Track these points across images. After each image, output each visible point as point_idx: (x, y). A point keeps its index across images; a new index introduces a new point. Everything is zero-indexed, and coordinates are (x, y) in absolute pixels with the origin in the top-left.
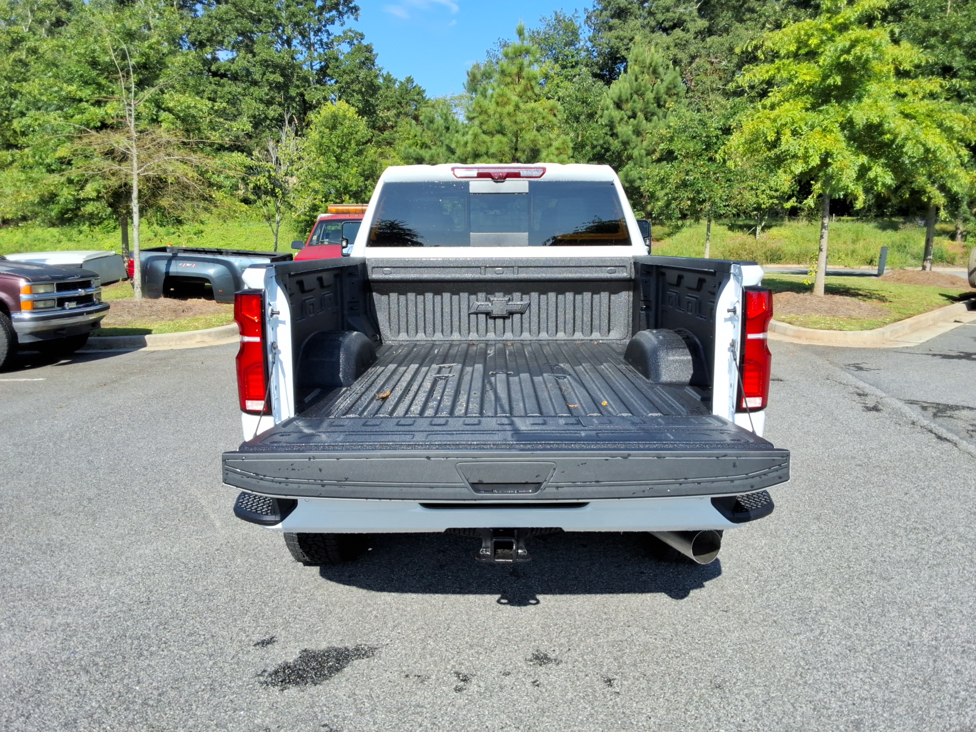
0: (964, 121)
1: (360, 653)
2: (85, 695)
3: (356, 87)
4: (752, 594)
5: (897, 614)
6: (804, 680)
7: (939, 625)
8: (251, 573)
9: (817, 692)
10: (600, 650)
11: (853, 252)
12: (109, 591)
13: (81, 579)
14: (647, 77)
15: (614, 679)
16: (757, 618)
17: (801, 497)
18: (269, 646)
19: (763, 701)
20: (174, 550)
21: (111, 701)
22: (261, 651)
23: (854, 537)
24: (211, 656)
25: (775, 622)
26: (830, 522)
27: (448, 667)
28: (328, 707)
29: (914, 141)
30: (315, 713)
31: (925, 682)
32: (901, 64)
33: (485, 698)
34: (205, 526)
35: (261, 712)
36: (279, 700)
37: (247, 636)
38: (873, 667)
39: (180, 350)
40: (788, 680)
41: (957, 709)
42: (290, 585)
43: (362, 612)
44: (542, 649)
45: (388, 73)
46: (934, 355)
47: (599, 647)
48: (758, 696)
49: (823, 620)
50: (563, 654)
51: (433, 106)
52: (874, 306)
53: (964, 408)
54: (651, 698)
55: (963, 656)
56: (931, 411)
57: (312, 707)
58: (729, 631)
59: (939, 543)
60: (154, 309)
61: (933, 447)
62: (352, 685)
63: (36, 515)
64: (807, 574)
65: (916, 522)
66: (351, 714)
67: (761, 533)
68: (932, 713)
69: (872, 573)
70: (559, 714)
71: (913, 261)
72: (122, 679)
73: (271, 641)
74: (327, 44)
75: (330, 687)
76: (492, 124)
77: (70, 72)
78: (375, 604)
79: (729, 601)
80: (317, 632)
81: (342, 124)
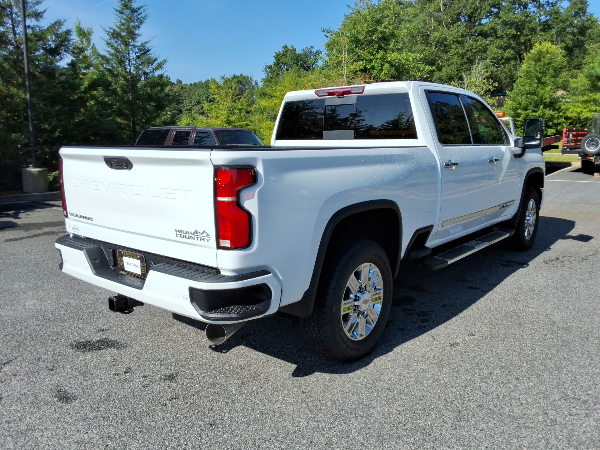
1: (119, 346)
73: (105, 330)
81: (544, 57)
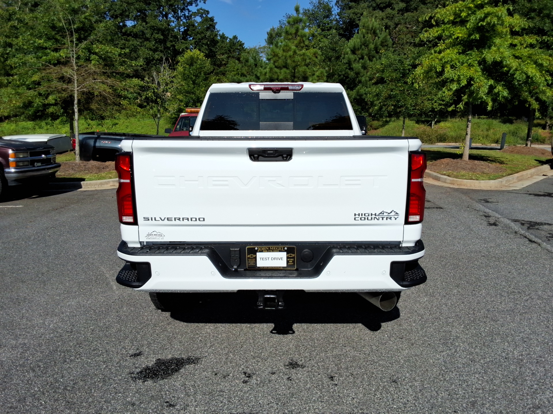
0: (549, 60)
1: (190, 361)
2: (31, 384)
3: (205, 41)
4: (417, 329)
5: (500, 341)
6: (444, 378)
7: (524, 347)
8: (131, 316)
9: (451, 385)
10: (328, 360)
11: (487, 136)
12: (49, 325)
13: (34, 318)
14: (370, 35)
15: (335, 377)
16: (419, 342)
17: (449, 274)
18: (138, 357)
19: (419, 390)
20: (88, 302)
21: (46, 387)
22: (133, 360)
23: (478, 297)
24: (104, 362)
25: (429, 344)
26: (465, 288)
27: (240, 369)
28: (169, 392)
29: (520, 71)
30: (162, 395)
31: (514, 380)
32: (513, 27)
33: (260, 387)
34: (107, 289)
35: (131, 394)
36: (142, 387)
37: (126, 351)
38: (484, 371)
39: (100, 190)
40: (434, 378)
41: (531, 395)
42: (153, 322)
43: (193, 338)
44: (294, 359)
45: (223, 33)
46: (530, 194)
47: (327, 358)
48: (417, 387)
49: (457, 344)
50: (306, 362)
51: (248, 53)
52: (497, 166)
53: (545, 224)
54: (355, 387)
55: (537, 365)
56: (526, 226)
57: (160, 392)
58: (402, 350)
59: (527, 301)
60: (87, 167)
61: (527, 246)
62: (184, 379)
63: (11, 282)
64: (450, 318)
65: (514, 288)
66: (183, 396)
67: (424, 294)
68: (517, 397)
69: (487, 317)
70: (301, 396)
71: (521, 141)
72: (53, 375)
73: (139, 354)
74: (188, 17)
75: (171, 380)
76: (280, 62)
77: (40, 33)
78: (201, 333)
79: (403, 333)
80: (166, 349)
81: (196, 63)
